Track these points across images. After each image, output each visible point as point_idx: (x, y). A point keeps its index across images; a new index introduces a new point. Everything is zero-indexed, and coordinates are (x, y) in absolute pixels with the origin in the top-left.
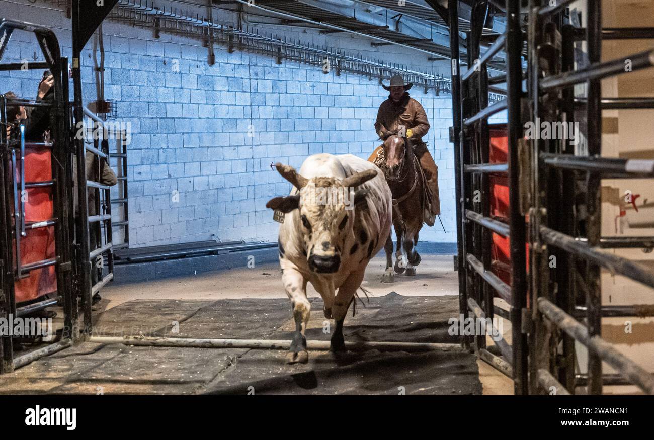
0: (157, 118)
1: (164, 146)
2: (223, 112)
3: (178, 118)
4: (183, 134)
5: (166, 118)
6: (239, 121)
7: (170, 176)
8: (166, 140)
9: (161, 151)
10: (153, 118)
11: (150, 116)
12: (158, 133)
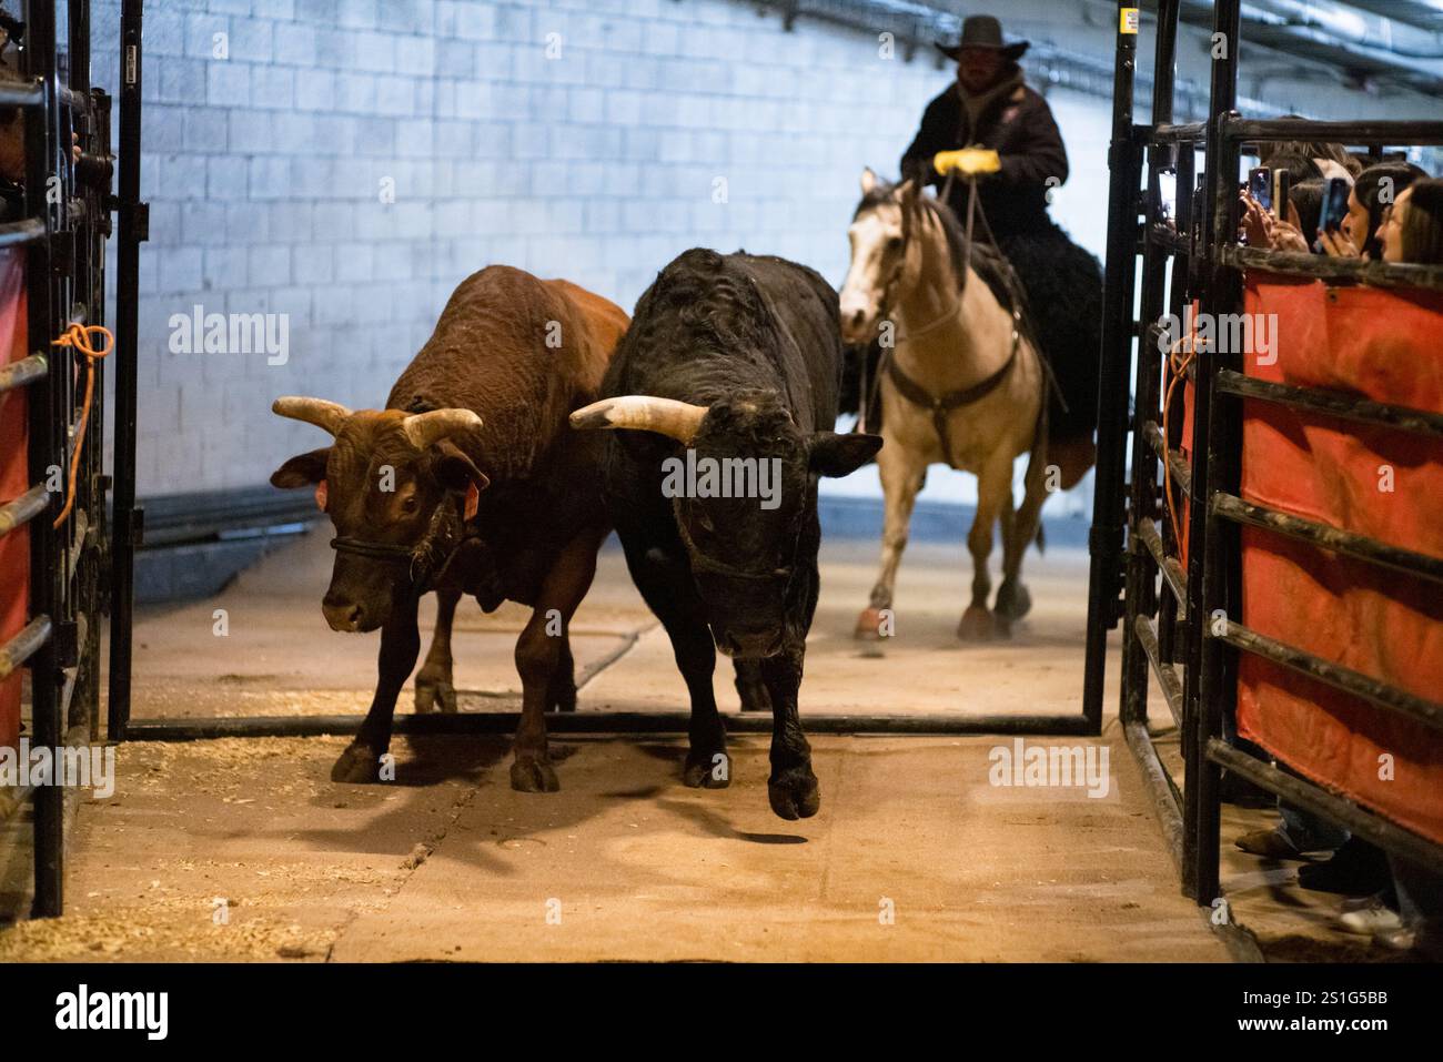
0: (180, 105)
1: (198, 192)
2: (358, 96)
3: (239, 108)
4: (250, 157)
5: (206, 106)
6: (403, 126)
7: (207, 285)
8: (203, 175)
9: (188, 207)
10: (170, 105)
11: (164, 99)
12: (182, 152)
